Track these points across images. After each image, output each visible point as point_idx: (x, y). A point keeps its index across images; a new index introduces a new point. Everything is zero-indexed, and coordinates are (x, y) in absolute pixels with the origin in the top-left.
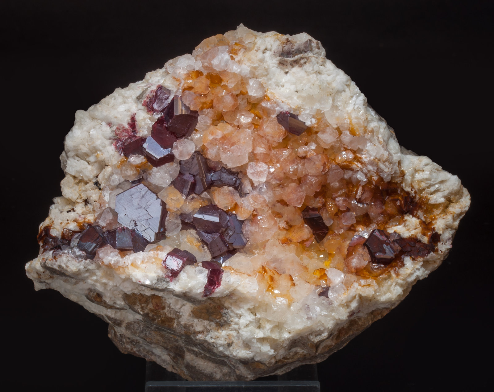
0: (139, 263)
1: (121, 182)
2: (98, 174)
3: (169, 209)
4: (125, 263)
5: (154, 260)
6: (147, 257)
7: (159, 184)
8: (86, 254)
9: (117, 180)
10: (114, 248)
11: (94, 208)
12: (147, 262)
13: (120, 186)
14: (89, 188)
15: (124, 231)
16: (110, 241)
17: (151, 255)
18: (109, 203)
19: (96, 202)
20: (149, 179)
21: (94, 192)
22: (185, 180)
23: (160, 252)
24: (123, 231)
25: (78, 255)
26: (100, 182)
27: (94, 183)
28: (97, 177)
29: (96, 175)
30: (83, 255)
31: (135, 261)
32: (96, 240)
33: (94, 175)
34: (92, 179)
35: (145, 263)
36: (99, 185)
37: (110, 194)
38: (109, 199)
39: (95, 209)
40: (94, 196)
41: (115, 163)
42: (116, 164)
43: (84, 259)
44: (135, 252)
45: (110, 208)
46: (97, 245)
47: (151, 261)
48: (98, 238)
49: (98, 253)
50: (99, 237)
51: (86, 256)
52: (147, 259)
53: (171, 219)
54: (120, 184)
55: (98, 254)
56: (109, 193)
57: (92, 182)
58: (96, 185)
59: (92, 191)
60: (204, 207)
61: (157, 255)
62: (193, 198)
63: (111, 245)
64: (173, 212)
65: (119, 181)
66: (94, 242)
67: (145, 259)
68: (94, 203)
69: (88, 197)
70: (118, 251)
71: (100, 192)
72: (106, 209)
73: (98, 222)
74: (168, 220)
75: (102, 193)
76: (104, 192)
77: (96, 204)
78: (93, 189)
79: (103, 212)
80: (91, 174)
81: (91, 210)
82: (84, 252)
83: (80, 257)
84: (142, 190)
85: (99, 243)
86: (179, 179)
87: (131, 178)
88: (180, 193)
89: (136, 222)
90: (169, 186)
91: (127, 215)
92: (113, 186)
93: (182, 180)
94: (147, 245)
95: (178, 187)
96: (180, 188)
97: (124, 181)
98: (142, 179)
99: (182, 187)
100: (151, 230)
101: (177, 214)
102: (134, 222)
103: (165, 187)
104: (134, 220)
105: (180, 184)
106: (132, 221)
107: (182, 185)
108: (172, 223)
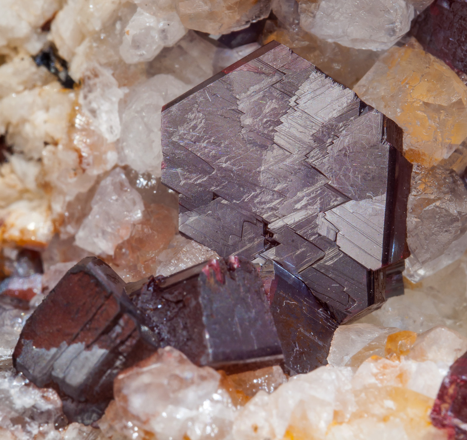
0: (322, 425)
1: (171, 42)
2: (48, 15)
3: (417, 155)
4: (256, 429)
5: (389, 403)
7: (355, 40)
8: (59, 402)
9: (156, 36)
10: (200, 365)
11: (44, 173)
12: (357, 416)
13: (167, 62)
14: (14, 82)
15: (233, 278)
16: (173, 331)
17: (373, 380)
18: (118, 145)
19: (56, 144)
20: (305, 20)
21: (39, 101)
24: (228, 280)
25: (25, 411)
26: (63, 53)
27: (34, 58)
28: (46, 27)
29: (42, 22)
30: (50, 407)
31: (304, 417)
33: (32, 19)
34: (27, 39)
35: (349, 422)
36: (58, 66)
37: (124, 103)
38: (118, 130)
39: (53, 178)
40: (40, 116)
43: (51, 425)
44: (288, 373)
45: (126, 169)
46: (114, 353)
47: (377, 410)
48: (115, 322)
49: (125, 392)
51: (63, 407)
53: (429, 202)
54: (166, 51)
55: (125, 399)
56: (115, 99)
57: (27, 53)
58: (48, 66)
59: (29, 96)
61: (401, 376)
63: (181, 350)
64: (433, 168)
65: (165, 38)
67: (344, 403)
68: (46, 152)
69: (8, 125)
70: (218, 375)
71: (72, 95)
72: (107, 174)
73: (72, 238)
74: (415, 207)
75: (81, 101)
76: (91, 96)
77: (54, 153)
78: (29, 85)
79: (92, 192)
80: (19, 17)
81: (31, 184)
82: (52, 394)
83: (32, 418)
84: (283, 74)
85: (122, 343)
86: (446, 9)
87: (220, 24)
88: (458, 73)
89: (269, 226)
90: (400, 44)
91: (220, 195)
92: (136, 65)
93: (460, 13)
94: (335, 329)
95: (443, 48)
96: (454, 50)
97: (183, 38)
98: (268, 22)
99: (462, 44)
100: (349, 257)
101: (452, 171)
102: (262, 225)
103: (383, 51)
104: (261, 220)
105: (455, 32)
106: (249, 222)
107: (461, 36)
108: (439, 218)
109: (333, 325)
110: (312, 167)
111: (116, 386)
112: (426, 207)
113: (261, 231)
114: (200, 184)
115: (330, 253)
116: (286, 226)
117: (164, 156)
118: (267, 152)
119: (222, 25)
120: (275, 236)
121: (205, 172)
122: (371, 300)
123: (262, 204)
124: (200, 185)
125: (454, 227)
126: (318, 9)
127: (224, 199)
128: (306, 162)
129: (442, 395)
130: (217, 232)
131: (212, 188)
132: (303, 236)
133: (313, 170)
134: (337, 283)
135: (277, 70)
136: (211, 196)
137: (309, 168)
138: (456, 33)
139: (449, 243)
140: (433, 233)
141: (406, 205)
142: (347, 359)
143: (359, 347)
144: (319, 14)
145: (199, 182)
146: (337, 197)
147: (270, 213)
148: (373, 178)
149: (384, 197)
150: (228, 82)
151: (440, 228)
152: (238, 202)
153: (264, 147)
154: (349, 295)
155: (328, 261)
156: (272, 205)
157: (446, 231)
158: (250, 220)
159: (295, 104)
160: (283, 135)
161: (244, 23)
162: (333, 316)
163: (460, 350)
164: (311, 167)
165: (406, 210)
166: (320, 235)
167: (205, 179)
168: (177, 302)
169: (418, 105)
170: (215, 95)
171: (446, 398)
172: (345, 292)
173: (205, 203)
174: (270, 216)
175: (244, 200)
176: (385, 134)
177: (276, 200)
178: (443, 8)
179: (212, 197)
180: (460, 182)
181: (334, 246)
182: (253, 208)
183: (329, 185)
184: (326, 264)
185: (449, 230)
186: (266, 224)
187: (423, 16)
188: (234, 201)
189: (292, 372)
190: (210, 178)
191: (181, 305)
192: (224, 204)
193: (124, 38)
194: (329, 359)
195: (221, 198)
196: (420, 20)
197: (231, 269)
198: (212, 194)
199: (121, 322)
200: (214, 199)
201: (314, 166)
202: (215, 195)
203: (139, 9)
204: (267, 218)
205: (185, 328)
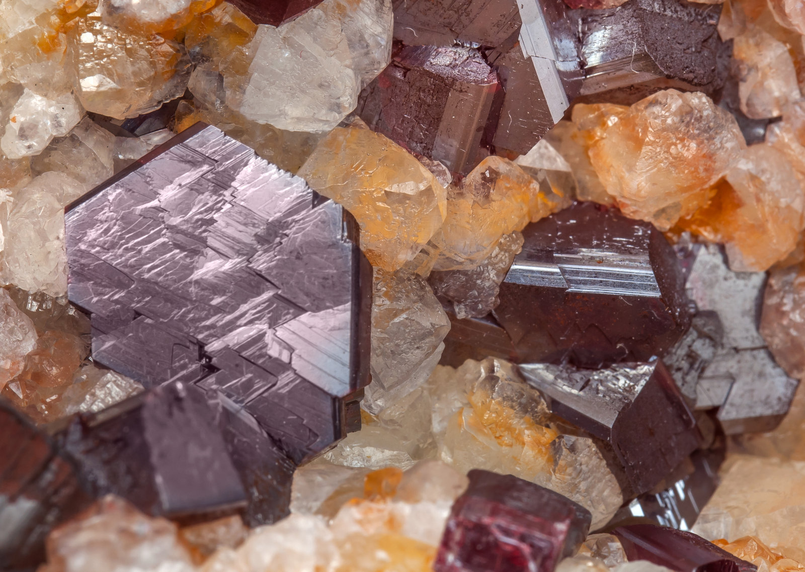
3: (378, 256)
5: (382, 555)
6: (339, 544)
9: (49, 123)
15: (182, 409)
22: (438, 77)
23: (404, 509)
24: (176, 411)
32: (36, 477)
41: (20, 29)
42: (25, 34)
45: (11, 290)
46: (47, 505)
47: (368, 563)
48: (45, 467)
49: (63, 551)
50: (49, 460)
52: (344, 556)
54: (56, 143)
60: (544, 220)
61: (392, 522)
62: (491, 179)
63: (128, 499)
64: (397, 272)
66: (26, 491)
67: (326, 556)
74: (384, 320)
84: (214, 162)
85: (56, 492)
86: (400, 80)
87: (128, 105)
88: (416, 157)
89: (206, 348)
90: (344, 125)
91: (142, 313)
92: (20, 161)
93: (418, 84)
94: (293, 472)
95: (396, 127)
96: (410, 129)
97: (78, 126)
98: (183, 102)
99: (421, 122)
100: (309, 382)
101: (418, 276)
102: (197, 348)
103: (325, 134)
104: (195, 342)
105: (411, 107)
106: (179, 344)
107: (419, 112)
108: (409, 332)
109: (291, 466)
110: (257, 274)
111: (50, 547)
112: (393, 319)
113: (196, 354)
114: (117, 300)
115: (285, 379)
116: (227, 348)
117: (70, 268)
118: (199, 258)
119: (130, 106)
120: (214, 360)
121: (121, 286)
122: (339, 434)
123: (196, 322)
124: (117, 302)
125: (426, 343)
126: (249, 83)
127: (148, 317)
128: (250, 268)
129: (447, 541)
130: (140, 358)
131: (133, 305)
132: (250, 359)
133: (257, 278)
134: (294, 414)
135: (208, 157)
136: (131, 315)
137: (253, 275)
138: (413, 108)
139: (421, 361)
140: (402, 351)
141: (370, 317)
142: (316, 505)
143: (327, 490)
144: (250, 88)
145: (116, 297)
146: (288, 309)
147: (206, 333)
148: (334, 285)
149: (348, 305)
150: (147, 175)
151: (411, 345)
152: (166, 321)
153: (195, 252)
154: (311, 428)
155: (283, 387)
156: (208, 323)
157: (418, 348)
158: (181, 343)
159: (232, 198)
160: (219, 236)
161: (155, 104)
162: (289, 457)
163: (459, 487)
164: (254, 273)
165: (370, 323)
166: (270, 357)
167: (123, 294)
168: (116, 441)
169: (380, 195)
170: (130, 190)
171: (453, 544)
172: (304, 425)
173: (125, 323)
174: (207, 336)
175: (174, 317)
176: (346, 229)
177: (213, 316)
178: (395, 78)
179: (133, 316)
180: (428, 288)
181: (288, 370)
182: (185, 328)
183: (280, 296)
184: (280, 391)
185: (422, 347)
186: (201, 345)
187: (369, 90)
188: (161, 320)
189: (253, 523)
190: (128, 292)
191: (120, 444)
192: (147, 324)
193: (7, 126)
194: (292, 508)
195: (143, 316)
196: (365, 94)
197: (178, 399)
198: (133, 312)
199: (54, 466)
200: (135, 318)
201: (259, 273)
202: (137, 314)
203: (26, 90)
204: (203, 338)
205: (129, 471)
